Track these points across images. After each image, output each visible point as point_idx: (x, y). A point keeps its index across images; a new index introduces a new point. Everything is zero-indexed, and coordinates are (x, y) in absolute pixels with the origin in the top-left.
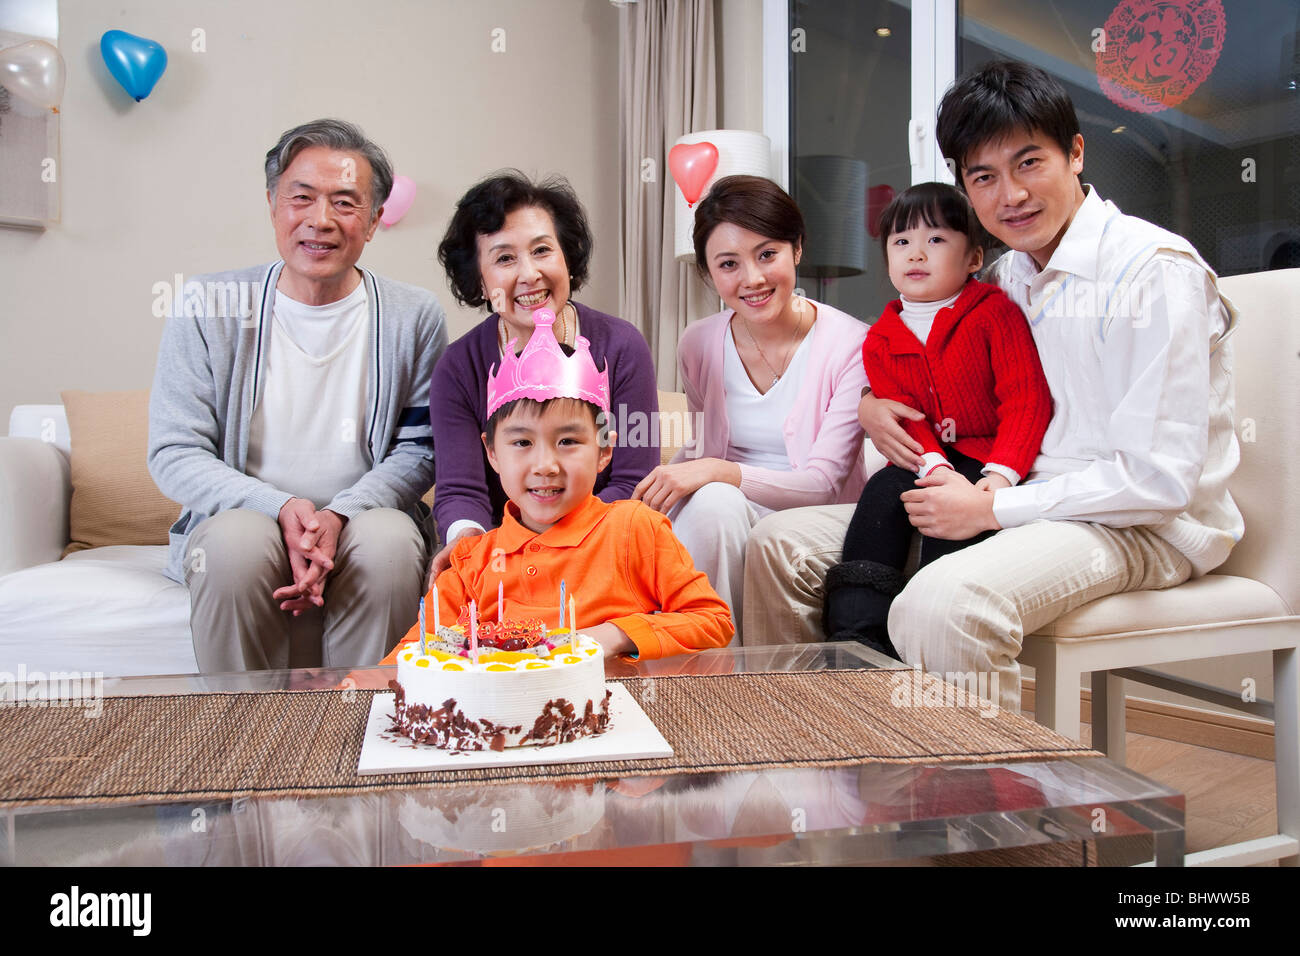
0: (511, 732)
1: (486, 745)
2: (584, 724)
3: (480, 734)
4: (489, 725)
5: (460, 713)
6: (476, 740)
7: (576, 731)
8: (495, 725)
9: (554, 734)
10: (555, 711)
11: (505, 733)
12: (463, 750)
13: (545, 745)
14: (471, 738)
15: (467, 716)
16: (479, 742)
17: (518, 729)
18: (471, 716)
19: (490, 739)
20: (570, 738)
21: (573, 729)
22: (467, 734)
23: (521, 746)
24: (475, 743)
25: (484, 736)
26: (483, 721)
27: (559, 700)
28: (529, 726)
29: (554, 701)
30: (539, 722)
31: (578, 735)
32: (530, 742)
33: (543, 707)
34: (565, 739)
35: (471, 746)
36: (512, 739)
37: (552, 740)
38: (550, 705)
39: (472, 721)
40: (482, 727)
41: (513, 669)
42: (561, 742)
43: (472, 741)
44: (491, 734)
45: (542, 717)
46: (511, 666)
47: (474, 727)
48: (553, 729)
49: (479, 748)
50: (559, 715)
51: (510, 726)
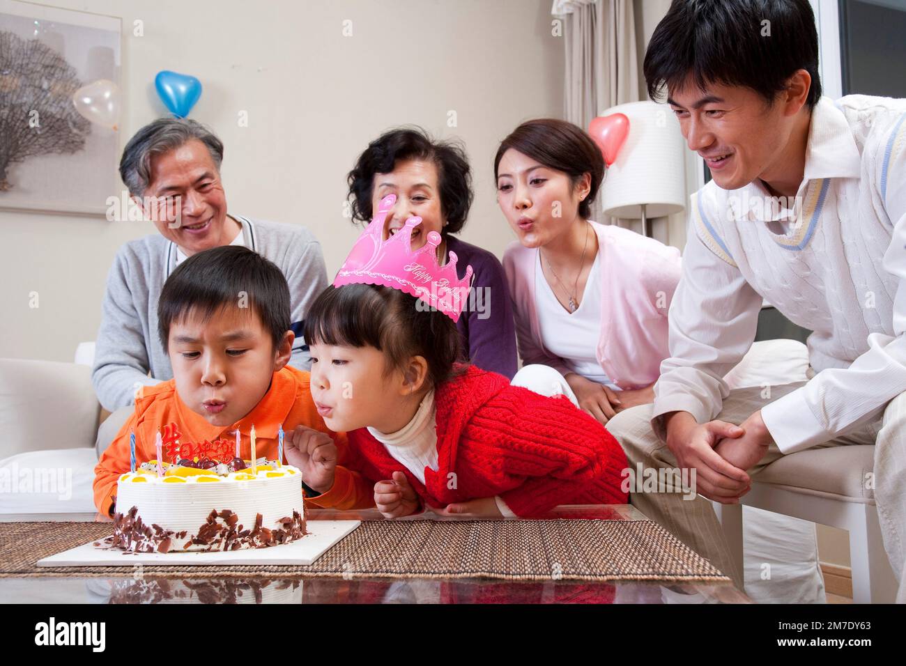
0: (177, 536)
1: (156, 548)
2: (252, 536)
3: (152, 537)
4: (159, 530)
5: (140, 519)
6: (149, 543)
7: (243, 542)
8: (165, 530)
9: (217, 541)
10: (219, 521)
11: (173, 537)
12: (140, 552)
13: (209, 550)
14: (145, 542)
15: (143, 521)
16: (151, 545)
17: (183, 535)
18: (147, 523)
19: (160, 542)
20: (235, 547)
21: (239, 540)
22: (143, 538)
23: (186, 550)
24: (148, 545)
25: (156, 539)
26: (155, 526)
27: (224, 511)
28: (195, 532)
29: (219, 511)
30: (203, 529)
31: (247, 545)
32: (194, 547)
33: (207, 515)
34: (230, 547)
35: (145, 549)
36: (178, 543)
37: (215, 547)
38: (214, 514)
39: (147, 526)
40: (154, 531)
41: (185, 481)
42: (226, 549)
43: (146, 543)
44: (161, 538)
45: (207, 525)
46: (184, 479)
47: (147, 531)
48: (217, 536)
49: (151, 550)
50: (224, 525)
51: (176, 531)
